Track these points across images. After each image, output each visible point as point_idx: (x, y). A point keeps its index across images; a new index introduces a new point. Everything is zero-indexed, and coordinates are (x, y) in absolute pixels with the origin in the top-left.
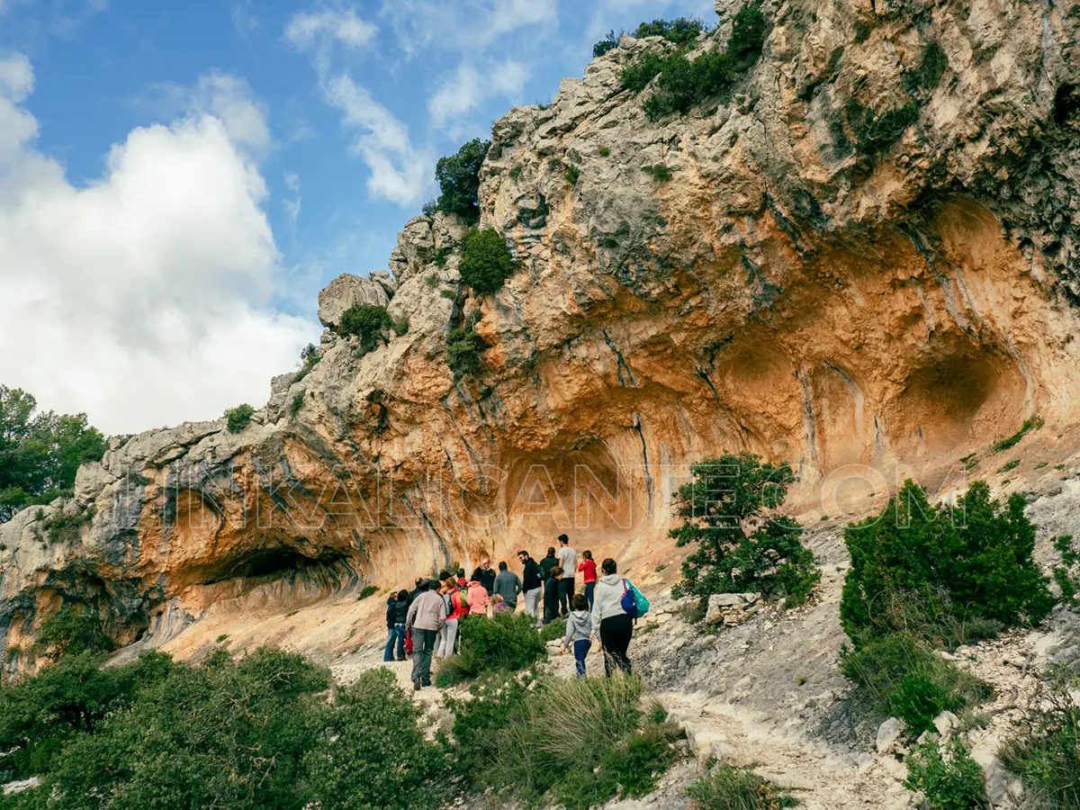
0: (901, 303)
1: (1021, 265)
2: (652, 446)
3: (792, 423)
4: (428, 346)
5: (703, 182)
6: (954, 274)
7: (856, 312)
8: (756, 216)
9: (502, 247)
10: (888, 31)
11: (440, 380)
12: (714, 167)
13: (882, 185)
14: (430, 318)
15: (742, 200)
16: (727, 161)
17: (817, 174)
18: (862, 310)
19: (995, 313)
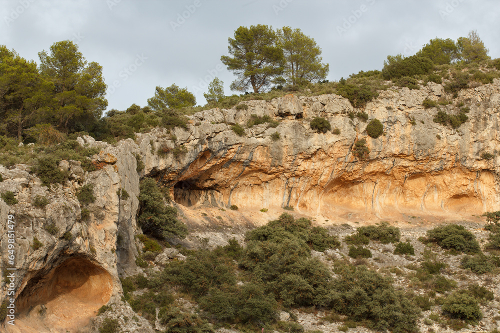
0: (464, 182)
1: (494, 187)
2: (376, 189)
3: (420, 195)
4: (346, 142)
5: (447, 144)
6: (479, 182)
7: (452, 179)
8: (452, 155)
9: (381, 127)
10: (496, 142)
11: (342, 152)
12: (451, 143)
13: (480, 164)
14: (350, 135)
15: (452, 152)
16: (454, 143)
17: (470, 155)
18: (454, 179)
19: (485, 192)
